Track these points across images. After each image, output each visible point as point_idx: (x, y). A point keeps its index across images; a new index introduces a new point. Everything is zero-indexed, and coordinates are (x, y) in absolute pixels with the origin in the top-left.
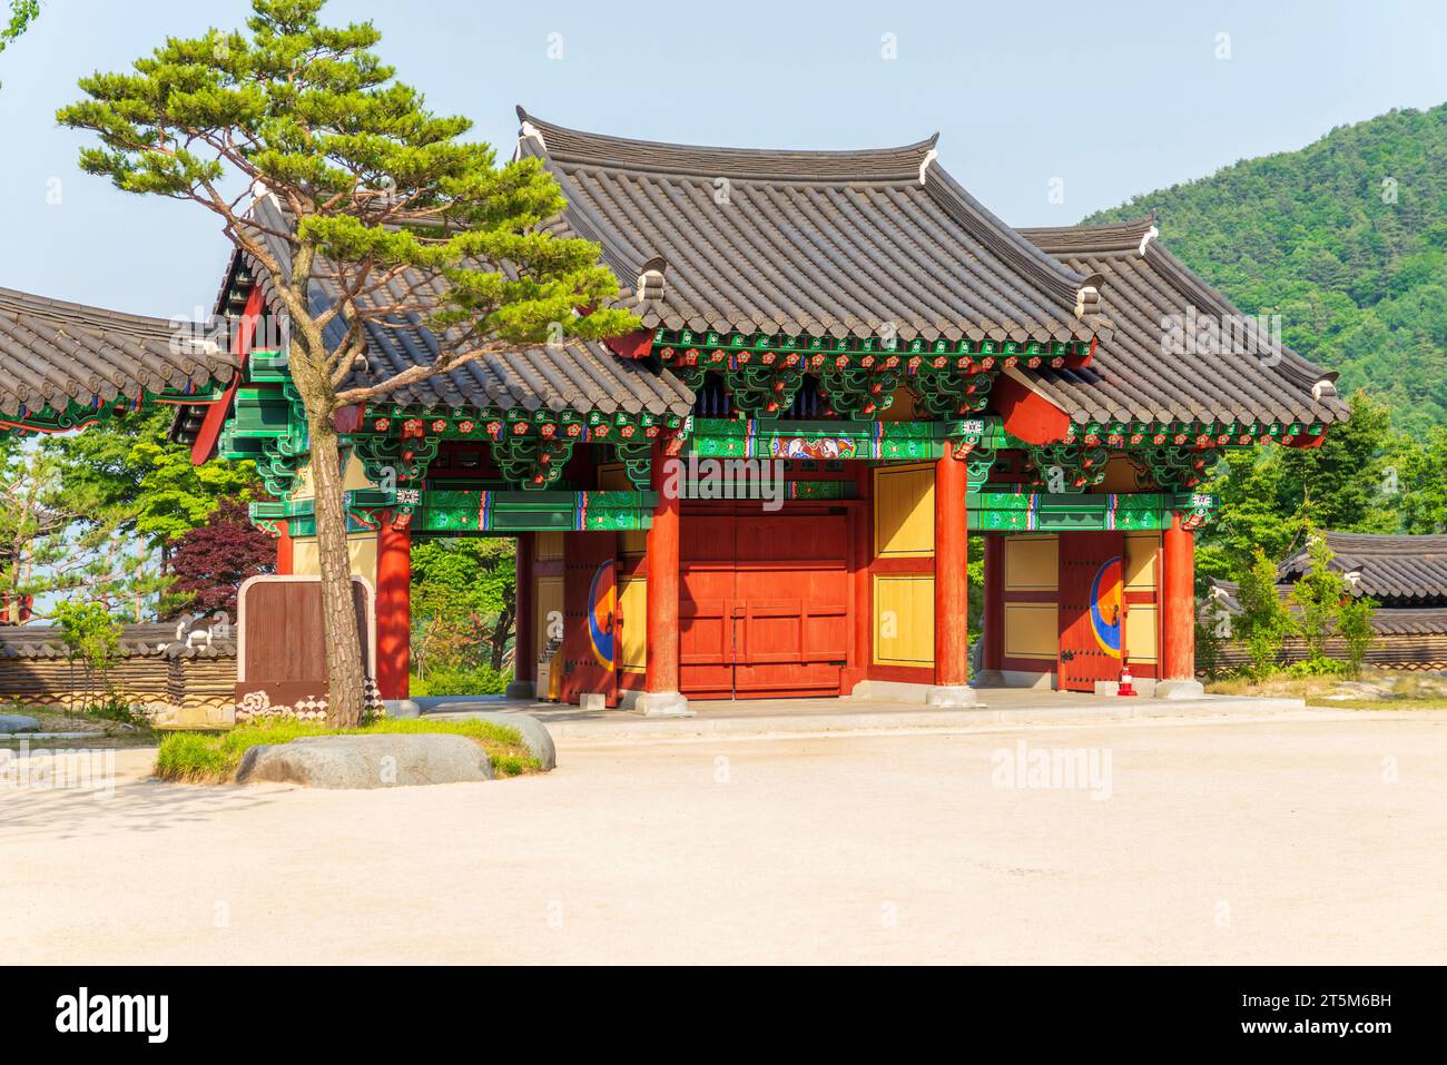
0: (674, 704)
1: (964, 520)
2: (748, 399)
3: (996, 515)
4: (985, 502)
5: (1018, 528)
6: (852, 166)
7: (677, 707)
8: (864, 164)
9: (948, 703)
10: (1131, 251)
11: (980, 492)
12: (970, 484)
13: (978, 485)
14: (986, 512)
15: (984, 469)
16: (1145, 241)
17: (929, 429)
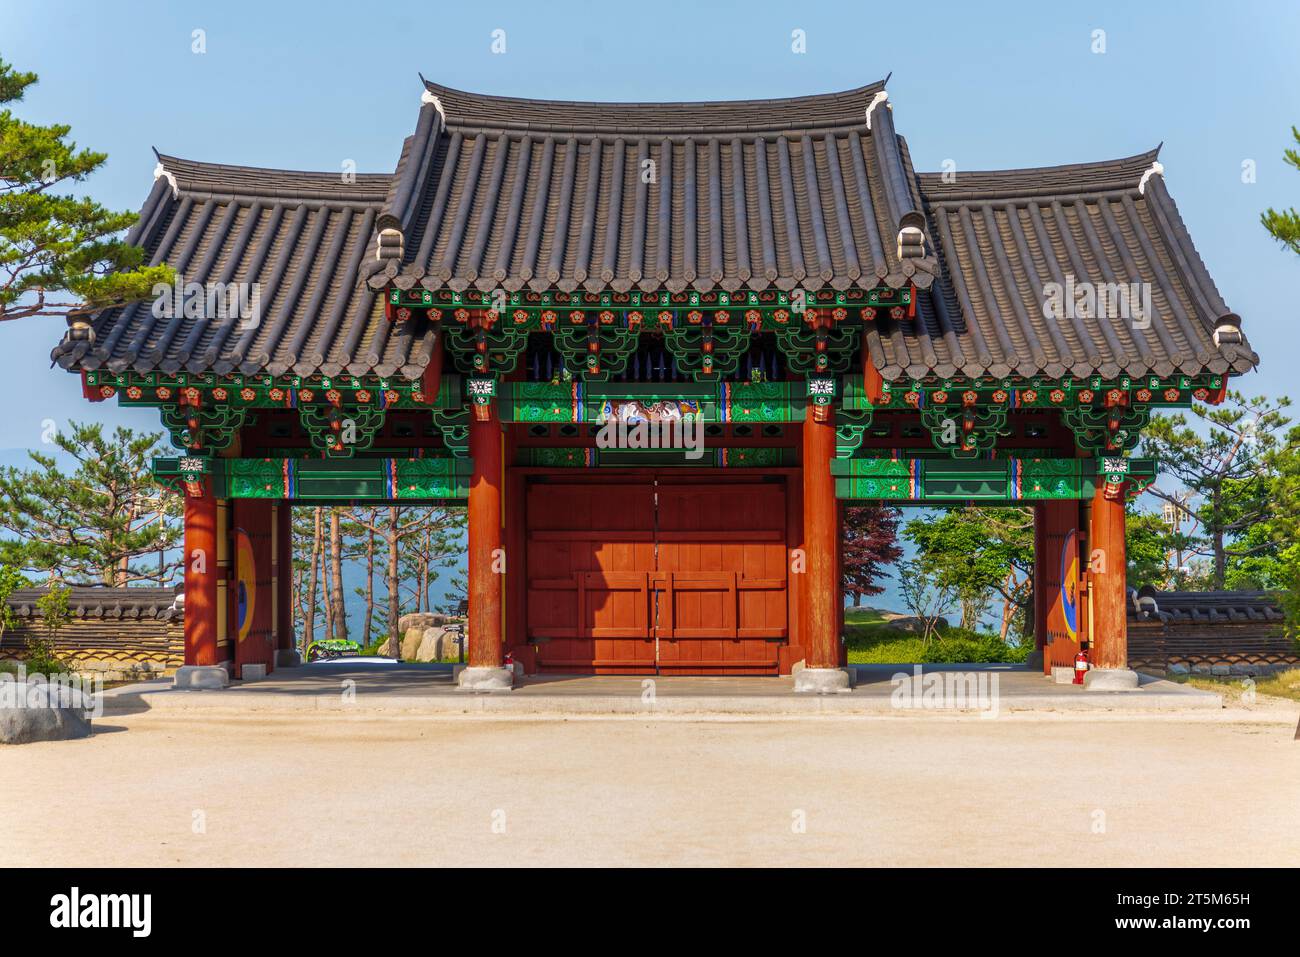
0: (487, 679)
1: (832, 488)
2: (577, 361)
3: (871, 482)
4: (855, 468)
5: (899, 496)
6: (786, 114)
7: (489, 682)
8: (800, 111)
9: (808, 687)
10: (1129, 191)
11: (854, 457)
12: (840, 449)
13: (850, 450)
14: (858, 480)
15: (858, 433)
16: (1145, 178)
17: (785, 390)
